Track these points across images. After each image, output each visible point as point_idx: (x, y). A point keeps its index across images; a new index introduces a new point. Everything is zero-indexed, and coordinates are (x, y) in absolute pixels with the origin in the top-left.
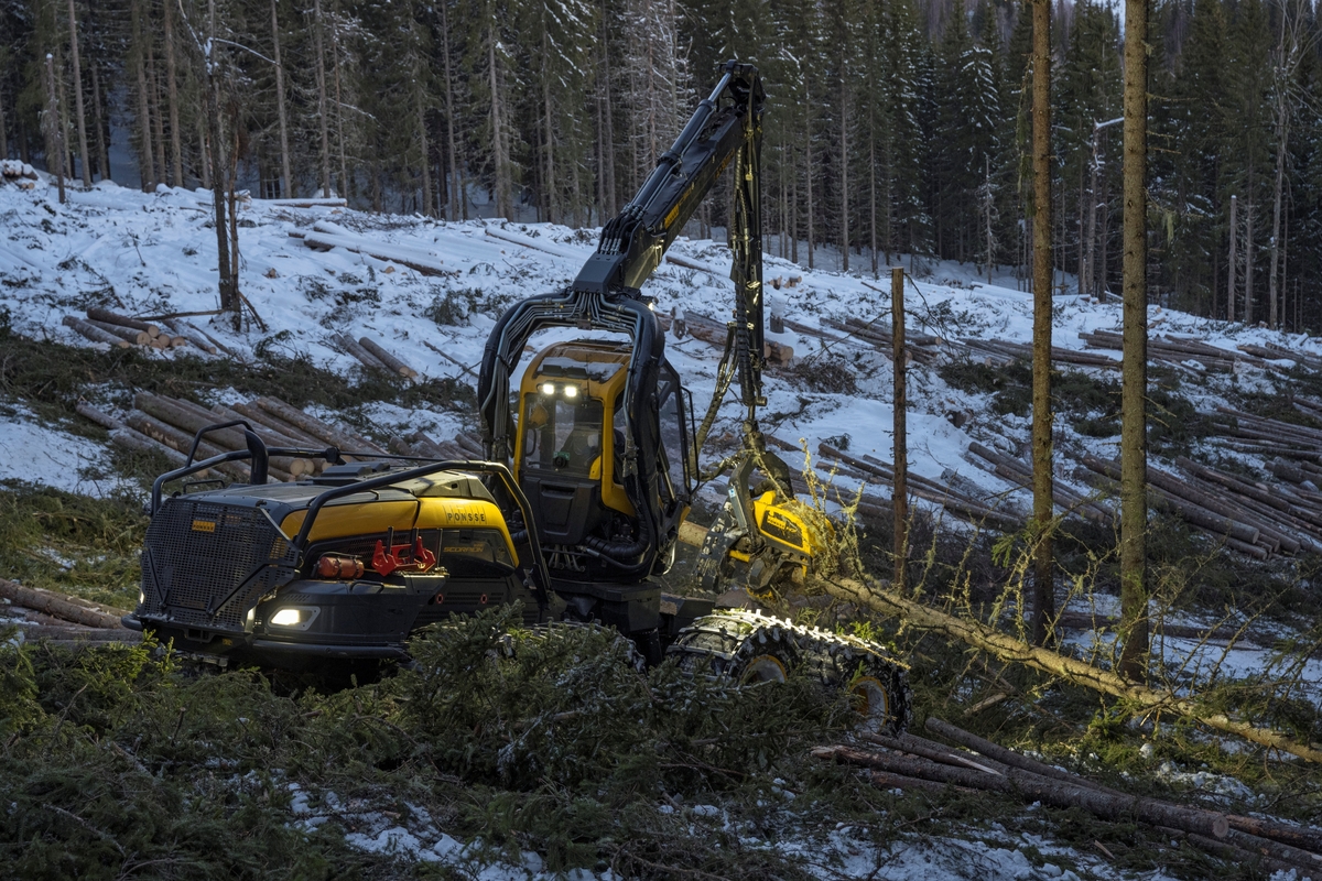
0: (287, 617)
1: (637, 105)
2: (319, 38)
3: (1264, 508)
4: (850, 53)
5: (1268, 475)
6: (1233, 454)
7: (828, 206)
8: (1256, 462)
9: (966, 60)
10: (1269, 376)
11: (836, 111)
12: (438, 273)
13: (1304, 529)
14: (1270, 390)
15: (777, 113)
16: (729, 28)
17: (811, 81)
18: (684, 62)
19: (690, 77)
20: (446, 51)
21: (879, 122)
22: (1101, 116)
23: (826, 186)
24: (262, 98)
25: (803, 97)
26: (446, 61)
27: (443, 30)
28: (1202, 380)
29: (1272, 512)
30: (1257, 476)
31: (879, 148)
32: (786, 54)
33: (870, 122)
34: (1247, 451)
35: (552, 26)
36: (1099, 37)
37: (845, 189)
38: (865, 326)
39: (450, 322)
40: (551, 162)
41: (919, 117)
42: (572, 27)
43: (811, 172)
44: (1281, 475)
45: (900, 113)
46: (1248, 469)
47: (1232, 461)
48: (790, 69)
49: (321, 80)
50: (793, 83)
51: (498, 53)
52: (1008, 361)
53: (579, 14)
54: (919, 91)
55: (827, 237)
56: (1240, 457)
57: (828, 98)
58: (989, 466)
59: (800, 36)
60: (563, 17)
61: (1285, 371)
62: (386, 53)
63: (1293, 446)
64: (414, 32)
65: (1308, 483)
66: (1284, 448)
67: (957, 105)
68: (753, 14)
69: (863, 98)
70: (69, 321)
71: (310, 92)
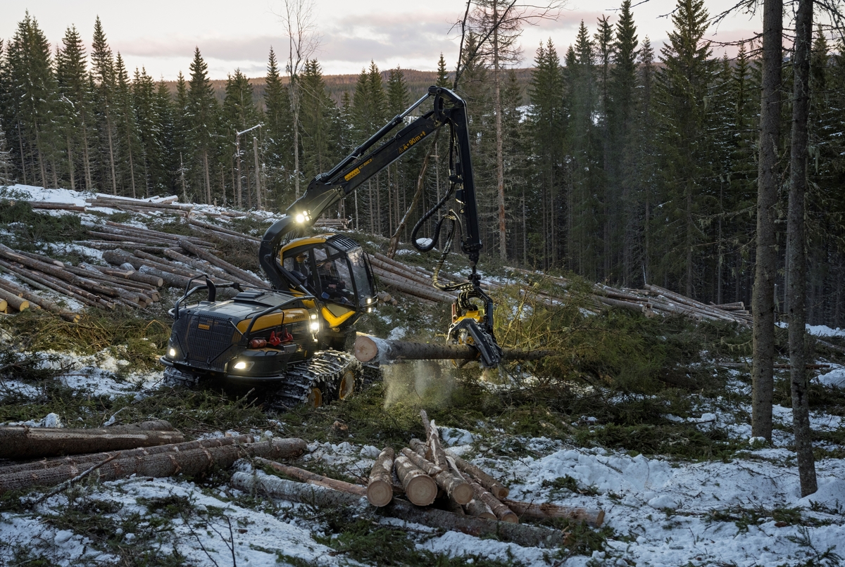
0: (241, 366)
4: (109, 102)
16: (28, 82)
32: (65, 99)
33: (128, 142)
36: (239, 87)
48: (68, 107)
50: (71, 115)
59: (77, 90)
68: (42, 76)
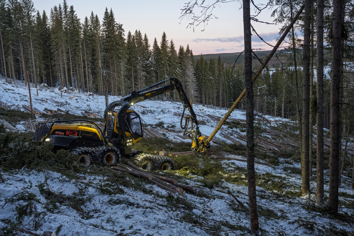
0: (48, 140)
1: (188, 85)
2: (139, 75)
3: (269, 143)
4: (221, 77)
5: (271, 138)
6: (266, 135)
7: (218, 100)
8: (269, 136)
9: (240, 79)
10: (277, 124)
11: (219, 86)
12: (145, 107)
13: (275, 147)
14: (276, 126)
15: (210, 86)
16: (202, 74)
17: (215, 82)
18: (195, 78)
19: (196, 81)
20: (159, 77)
21: (226, 88)
22: (259, 86)
23: (218, 97)
24: (131, 84)
25: (214, 84)
26: (159, 79)
27: (159, 74)
28: (265, 125)
29: (270, 144)
30: (269, 139)
31: (226, 92)
32: (211, 78)
33: (225, 88)
34: (268, 135)
35: (175, 73)
37: (221, 98)
38: (210, 116)
39: (144, 114)
40: (174, 94)
41: (233, 87)
42: (178, 73)
43: (215, 95)
44: (273, 139)
45: (229, 87)
46: (268, 137)
47: (265, 136)
49: (139, 81)
50: (212, 82)
51: (166, 77)
52: (232, 121)
53: (179, 71)
54: (233, 83)
55: (218, 105)
56: (267, 136)
57: (218, 84)
58: (223, 136)
59: (213, 75)
60: (176, 72)
61: (280, 123)
62: (150, 77)
63: (276, 134)
64: (154, 74)
65: (277, 140)
66: (275, 134)
67: (239, 85)
68: (206, 72)
69: (223, 84)
70: (82, 113)
71: (138, 83)
